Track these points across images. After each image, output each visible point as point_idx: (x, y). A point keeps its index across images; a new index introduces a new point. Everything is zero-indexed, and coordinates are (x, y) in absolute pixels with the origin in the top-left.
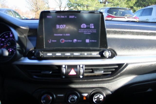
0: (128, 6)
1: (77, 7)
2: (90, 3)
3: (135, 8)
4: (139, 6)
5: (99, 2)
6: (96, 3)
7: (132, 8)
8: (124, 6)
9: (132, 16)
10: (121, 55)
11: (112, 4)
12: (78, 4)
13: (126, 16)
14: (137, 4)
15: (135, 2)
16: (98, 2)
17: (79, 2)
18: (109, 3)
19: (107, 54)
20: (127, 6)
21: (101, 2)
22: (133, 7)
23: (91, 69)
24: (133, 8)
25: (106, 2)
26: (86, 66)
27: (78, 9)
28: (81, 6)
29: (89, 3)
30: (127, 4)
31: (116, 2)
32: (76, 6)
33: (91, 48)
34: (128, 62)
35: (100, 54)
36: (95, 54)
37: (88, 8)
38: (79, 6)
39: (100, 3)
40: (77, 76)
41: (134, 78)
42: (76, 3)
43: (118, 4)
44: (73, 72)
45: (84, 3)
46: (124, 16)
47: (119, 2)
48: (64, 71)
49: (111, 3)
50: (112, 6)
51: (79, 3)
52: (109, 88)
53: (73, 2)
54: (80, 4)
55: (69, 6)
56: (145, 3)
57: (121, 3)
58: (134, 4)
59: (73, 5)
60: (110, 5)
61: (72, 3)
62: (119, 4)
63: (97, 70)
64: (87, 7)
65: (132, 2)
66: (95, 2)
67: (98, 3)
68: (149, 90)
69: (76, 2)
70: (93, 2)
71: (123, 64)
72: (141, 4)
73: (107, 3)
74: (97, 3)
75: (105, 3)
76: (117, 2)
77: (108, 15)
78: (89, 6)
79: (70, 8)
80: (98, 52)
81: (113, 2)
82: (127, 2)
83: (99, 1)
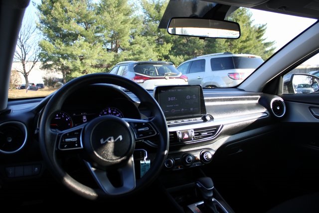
0: (160, 55)
1: (61, 60)
2: (86, 52)
3: (172, 57)
4: (179, 55)
5: (106, 50)
6: (98, 51)
7: (166, 57)
8: (153, 55)
9: (177, 75)
10: (217, 119)
11: (130, 52)
12: (62, 55)
13: (166, 75)
14: (175, 51)
15: (171, 48)
16: (103, 49)
17: (64, 50)
18: (123, 50)
19: (208, 118)
20: (157, 54)
21: (108, 50)
22: (169, 56)
23: (198, 132)
24: (169, 58)
25: (119, 49)
26: (195, 130)
27: (63, 64)
28: (68, 59)
29: (84, 51)
30: (157, 52)
31: (136, 48)
32: (59, 59)
33: (195, 115)
34: (223, 124)
35: (202, 119)
36: (199, 119)
37: (83, 61)
38: (64, 58)
39: (106, 52)
40: (189, 139)
41: (228, 139)
42: (58, 53)
43: (140, 52)
44: (186, 136)
45: (74, 53)
46: (163, 75)
47: (142, 48)
48: (180, 136)
49: (128, 49)
50: (130, 55)
51: (65, 52)
52: (213, 148)
53: (53, 52)
54: (67, 54)
55: (44, 59)
56: (188, 49)
57: (147, 50)
58: (169, 51)
59: (53, 57)
60: (127, 55)
61: (50, 54)
62: (143, 51)
63: (202, 132)
64: (81, 60)
65: (166, 48)
66: (96, 48)
67: (103, 52)
68: (240, 151)
69: (58, 50)
70: (93, 49)
71: (220, 125)
72: (182, 51)
73: (119, 51)
74: (100, 51)
75: (116, 51)
76: (139, 48)
77: (136, 75)
78: (86, 58)
79: (45, 64)
80: (201, 118)
81: (131, 49)
82: (156, 47)
83: (104, 47)
